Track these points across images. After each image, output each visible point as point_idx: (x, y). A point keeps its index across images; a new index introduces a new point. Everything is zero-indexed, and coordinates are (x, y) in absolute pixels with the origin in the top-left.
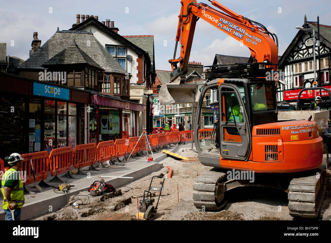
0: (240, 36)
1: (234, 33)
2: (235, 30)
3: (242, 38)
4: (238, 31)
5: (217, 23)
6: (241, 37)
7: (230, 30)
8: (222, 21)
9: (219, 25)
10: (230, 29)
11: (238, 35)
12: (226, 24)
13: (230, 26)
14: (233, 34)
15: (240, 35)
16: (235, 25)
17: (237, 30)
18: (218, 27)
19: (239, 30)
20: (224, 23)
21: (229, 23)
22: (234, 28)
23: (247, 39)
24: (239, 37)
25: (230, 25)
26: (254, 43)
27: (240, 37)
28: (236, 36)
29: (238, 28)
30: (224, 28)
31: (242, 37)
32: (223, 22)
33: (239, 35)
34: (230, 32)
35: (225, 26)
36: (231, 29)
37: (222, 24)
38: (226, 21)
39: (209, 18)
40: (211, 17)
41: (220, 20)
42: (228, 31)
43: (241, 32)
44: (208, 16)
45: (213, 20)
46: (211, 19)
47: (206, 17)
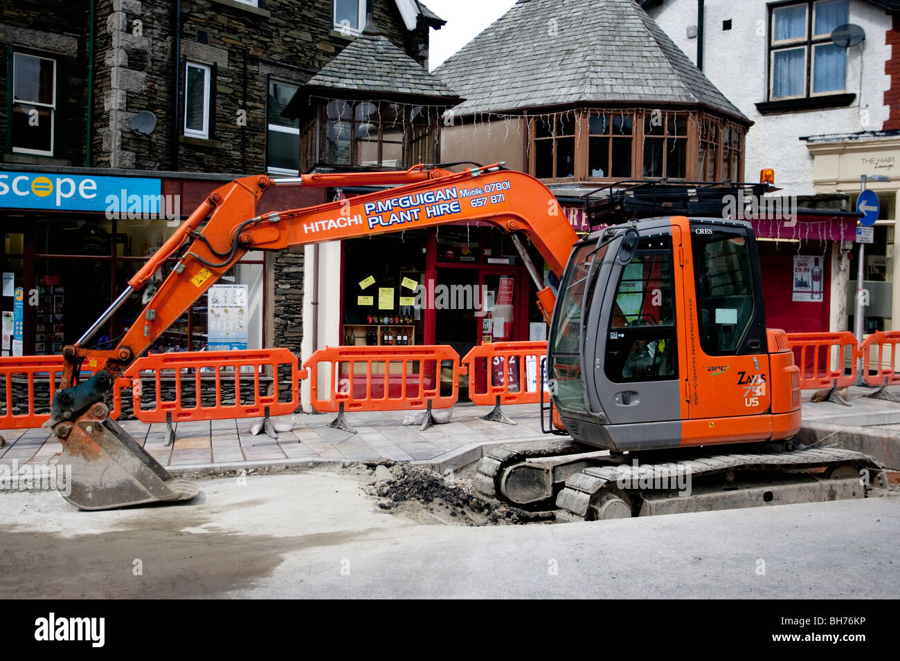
0: (449, 209)
1: (429, 212)
2: (426, 205)
3: (458, 210)
4: (435, 202)
5: (361, 222)
6: (454, 209)
7: (413, 213)
8: (375, 209)
9: (371, 223)
10: (411, 213)
11: (444, 209)
12: (390, 209)
13: (408, 205)
14: (429, 216)
15: (448, 207)
16: (421, 195)
17: (433, 200)
18: (373, 228)
19: (438, 197)
20: (385, 209)
21: (398, 201)
22: (422, 202)
23: (472, 204)
24: (449, 212)
25: (406, 204)
26: (495, 199)
27: (452, 212)
28: (441, 215)
29: (432, 197)
30: (392, 220)
31: (458, 206)
32: (380, 210)
33: (447, 209)
34: (416, 218)
35: (393, 215)
36: (415, 211)
37: (380, 217)
38: (388, 202)
39: (329, 228)
40: (331, 221)
41: (368, 210)
42: (409, 219)
43: (447, 200)
44: (321, 224)
45: (346, 224)
46: (337, 227)
47: (318, 230)
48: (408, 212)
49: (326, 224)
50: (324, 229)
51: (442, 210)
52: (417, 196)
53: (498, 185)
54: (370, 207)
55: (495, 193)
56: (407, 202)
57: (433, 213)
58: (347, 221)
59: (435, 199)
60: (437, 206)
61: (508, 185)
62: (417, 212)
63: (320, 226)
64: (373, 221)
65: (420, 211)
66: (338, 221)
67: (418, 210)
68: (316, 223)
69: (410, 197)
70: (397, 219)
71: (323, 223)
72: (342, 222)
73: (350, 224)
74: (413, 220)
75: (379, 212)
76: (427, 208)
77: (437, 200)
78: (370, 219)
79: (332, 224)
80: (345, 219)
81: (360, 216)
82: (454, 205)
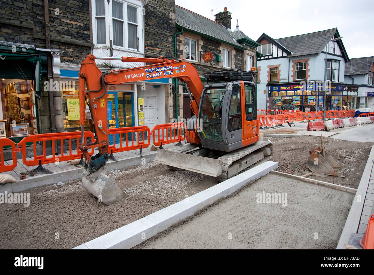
1: (164, 73)
5: (144, 76)
8: (148, 71)
10: (159, 73)
13: (158, 71)
17: (166, 70)
18: (148, 78)
19: (167, 69)
20: (152, 71)
21: (155, 69)
22: (163, 70)
23: (176, 72)
25: (158, 70)
28: (168, 75)
29: (165, 68)
30: (154, 76)
33: (169, 73)
34: (161, 75)
35: (154, 74)
36: (160, 73)
38: (152, 69)
39: (134, 77)
40: (134, 75)
41: (146, 71)
42: (159, 75)
43: (170, 70)
45: (139, 76)
46: (136, 77)
47: (130, 78)
50: (132, 78)
51: (168, 73)
52: (161, 68)
53: (183, 66)
54: (147, 70)
55: (182, 69)
56: (158, 69)
58: (139, 75)
61: (186, 66)
63: (131, 76)
64: (148, 75)
65: (162, 73)
66: (137, 75)
68: (129, 75)
70: (155, 75)
72: (138, 75)
73: (141, 76)
75: (150, 73)
78: (147, 75)
80: (139, 74)
81: (144, 73)
82: (172, 72)
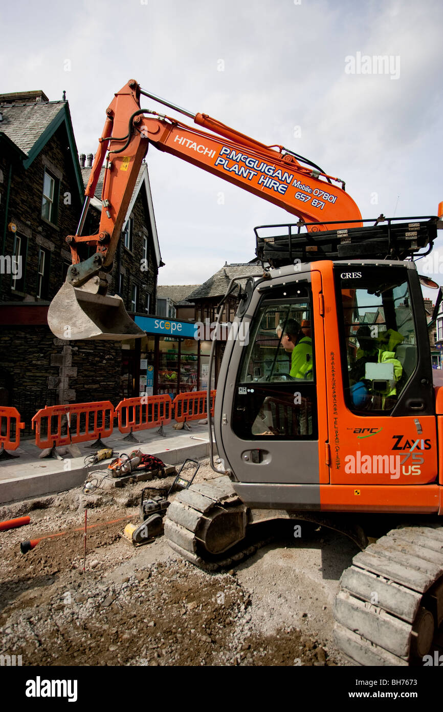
0: (277, 188)
1: (262, 179)
2: (264, 174)
3: (283, 193)
4: (271, 176)
5: (212, 157)
6: (281, 190)
7: (251, 173)
8: (228, 154)
9: (218, 162)
10: (249, 172)
11: (274, 185)
12: (238, 160)
13: (252, 166)
14: (260, 182)
15: (277, 186)
16: (265, 165)
18: (217, 166)
19: (276, 174)
20: (234, 159)
21: (247, 159)
22: (262, 171)
23: (297, 195)
24: (276, 189)
25: (251, 164)
26: (316, 203)
27: (278, 191)
28: (268, 187)
29: (272, 171)
30: (233, 168)
31: (285, 190)
32: (231, 157)
33: (275, 186)
34: (250, 178)
35: (237, 166)
36: (253, 173)
37: (227, 162)
38: (240, 155)
39: (190, 147)
40: (195, 144)
41: (223, 151)
42: (245, 175)
43: (281, 180)
44: (188, 142)
45: (202, 152)
46: (195, 150)
47: (183, 144)
48: (248, 170)
49: (191, 144)
50: (187, 146)
51: (272, 184)
52: (263, 164)
53: (326, 195)
54: (226, 150)
55: (320, 199)
56: (253, 163)
57: (264, 182)
58: (204, 150)
59: (273, 174)
60: (270, 180)
61: (334, 200)
62: (254, 174)
63: (186, 142)
64: (221, 161)
65: (256, 175)
66: (199, 147)
67: (256, 174)
68: (185, 139)
69: (257, 162)
70: (237, 170)
71: (189, 141)
72: (201, 149)
73: (204, 153)
74: (247, 178)
75: (229, 158)
76: (263, 177)
77: (274, 175)
78: (219, 159)
79: (194, 146)
80: (204, 148)
81: (215, 152)
82: (283, 187)
